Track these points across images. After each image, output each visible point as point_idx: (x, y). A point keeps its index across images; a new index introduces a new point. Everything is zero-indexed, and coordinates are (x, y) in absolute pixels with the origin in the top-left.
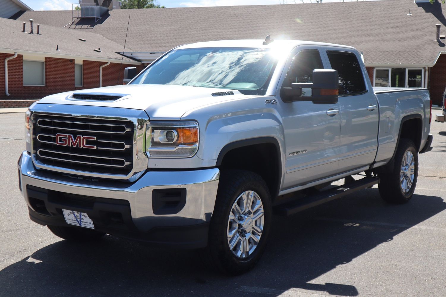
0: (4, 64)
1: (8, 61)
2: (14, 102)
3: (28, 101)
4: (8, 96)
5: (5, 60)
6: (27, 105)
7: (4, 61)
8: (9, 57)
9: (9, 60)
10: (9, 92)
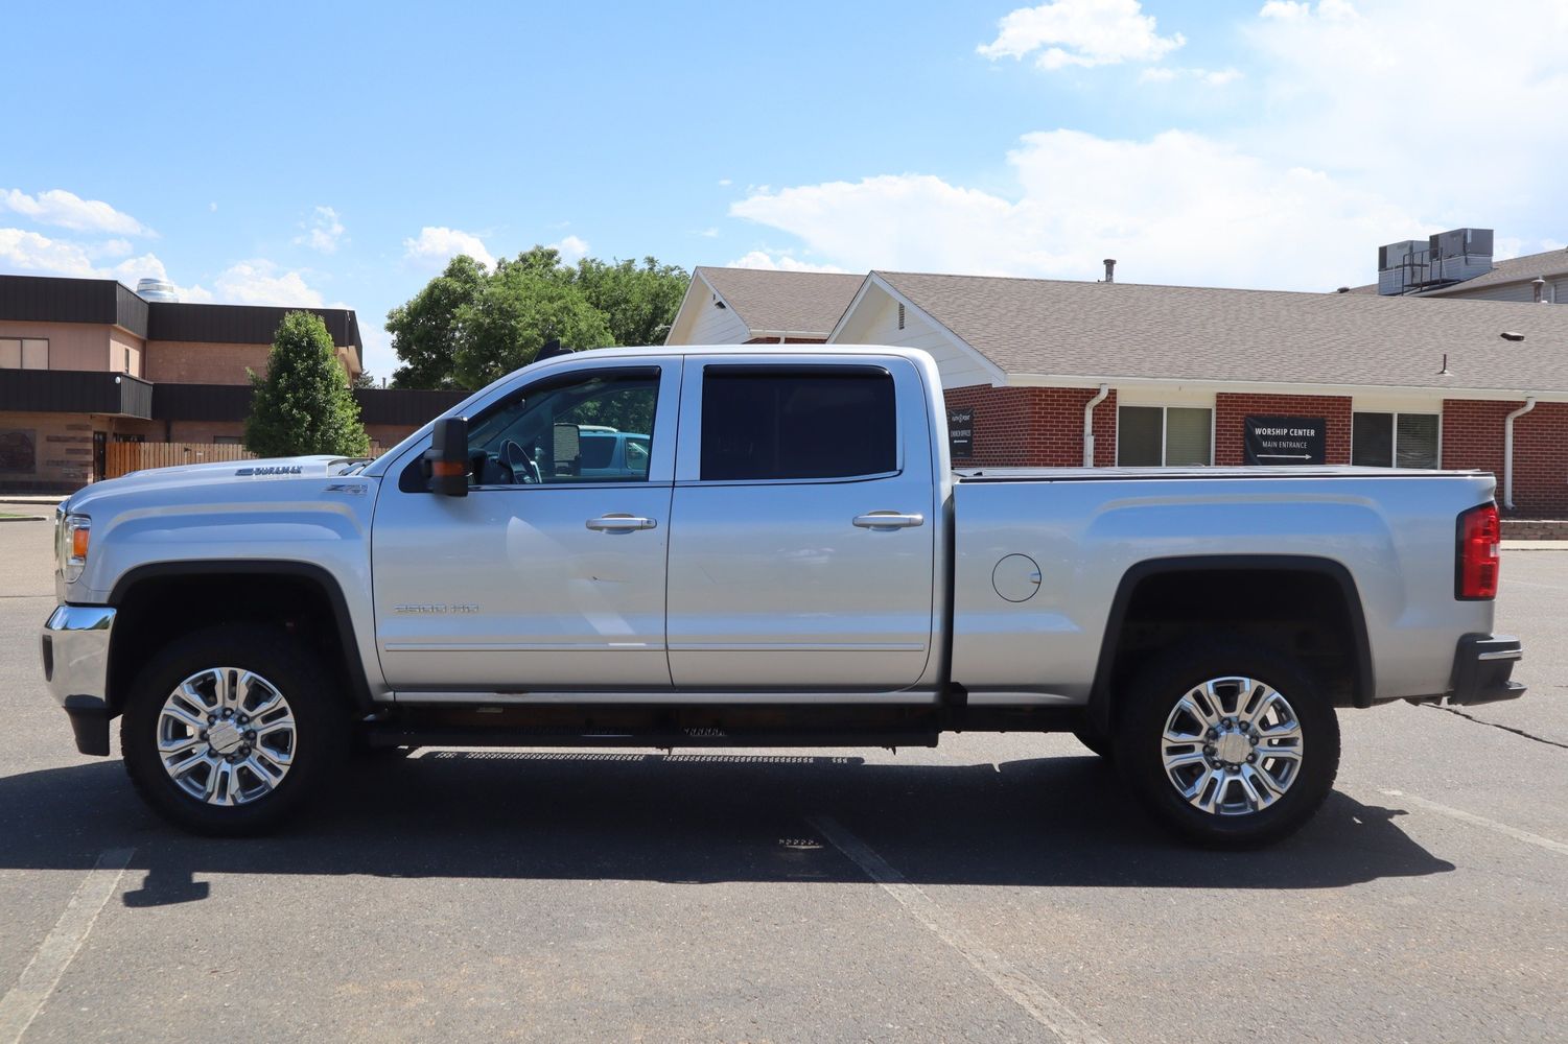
0: (1504, 429)
1: (1514, 421)
2: (1530, 526)
3: (1546, 524)
4: (1509, 511)
5: (1505, 417)
6: (1540, 533)
7: (1504, 421)
8: (1514, 410)
9: (1518, 417)
10: (1513, 500)
